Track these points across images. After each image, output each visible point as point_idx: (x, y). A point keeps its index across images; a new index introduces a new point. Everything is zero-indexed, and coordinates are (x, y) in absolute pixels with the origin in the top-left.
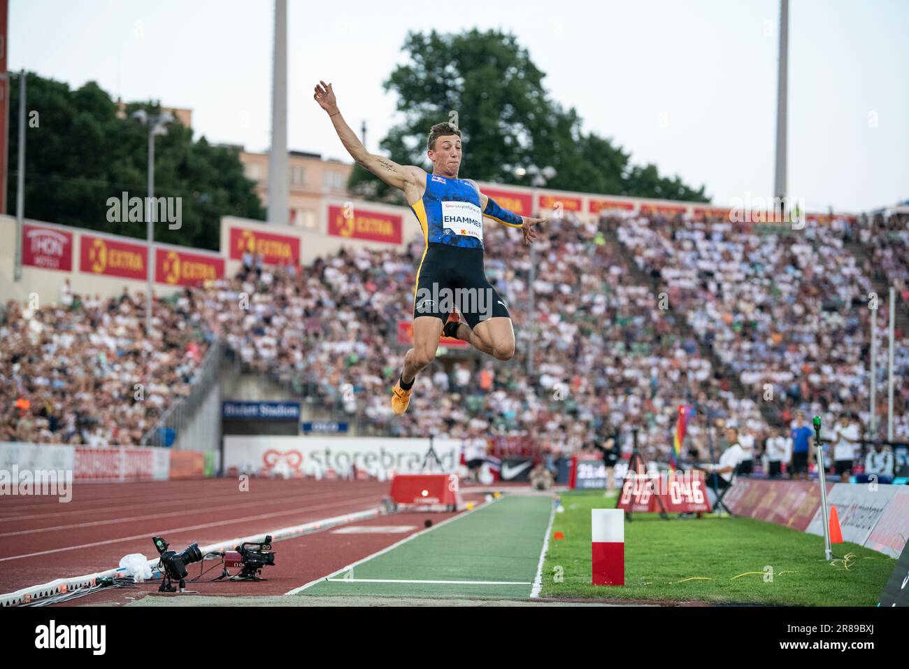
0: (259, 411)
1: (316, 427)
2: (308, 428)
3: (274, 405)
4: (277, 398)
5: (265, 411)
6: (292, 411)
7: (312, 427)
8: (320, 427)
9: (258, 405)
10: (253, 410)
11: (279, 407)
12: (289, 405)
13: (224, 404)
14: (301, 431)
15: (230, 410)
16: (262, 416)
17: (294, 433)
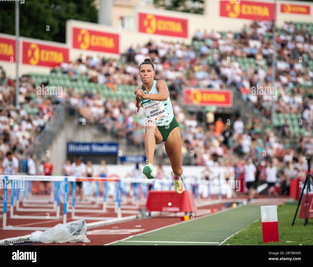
0: (91, 148)
1: (129, 159)
2: (123, 160)
3: (101, 145)
4: (103, 140)
5: (96, 148)
6: (113, 149)
7: (126, 159)
8: (132, 159)
9: (90, 144)
10: (87, 148)
11: (104, 146)
12: (110, 144)
13: (69, 144)
14: (119, 162)
15: (72, 148)
16: (93, 152)
17: (115, 163)
